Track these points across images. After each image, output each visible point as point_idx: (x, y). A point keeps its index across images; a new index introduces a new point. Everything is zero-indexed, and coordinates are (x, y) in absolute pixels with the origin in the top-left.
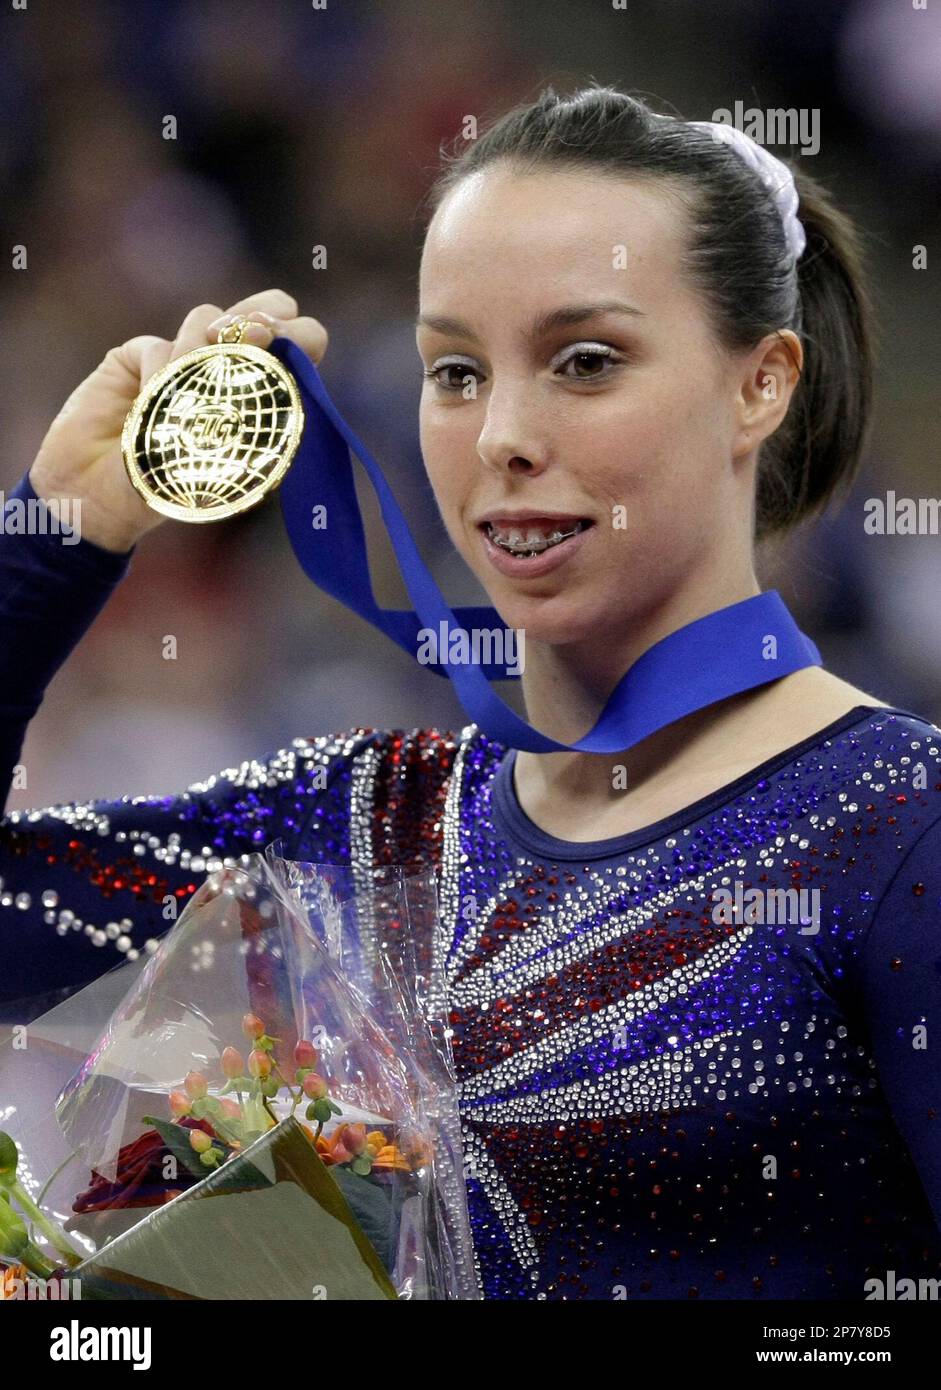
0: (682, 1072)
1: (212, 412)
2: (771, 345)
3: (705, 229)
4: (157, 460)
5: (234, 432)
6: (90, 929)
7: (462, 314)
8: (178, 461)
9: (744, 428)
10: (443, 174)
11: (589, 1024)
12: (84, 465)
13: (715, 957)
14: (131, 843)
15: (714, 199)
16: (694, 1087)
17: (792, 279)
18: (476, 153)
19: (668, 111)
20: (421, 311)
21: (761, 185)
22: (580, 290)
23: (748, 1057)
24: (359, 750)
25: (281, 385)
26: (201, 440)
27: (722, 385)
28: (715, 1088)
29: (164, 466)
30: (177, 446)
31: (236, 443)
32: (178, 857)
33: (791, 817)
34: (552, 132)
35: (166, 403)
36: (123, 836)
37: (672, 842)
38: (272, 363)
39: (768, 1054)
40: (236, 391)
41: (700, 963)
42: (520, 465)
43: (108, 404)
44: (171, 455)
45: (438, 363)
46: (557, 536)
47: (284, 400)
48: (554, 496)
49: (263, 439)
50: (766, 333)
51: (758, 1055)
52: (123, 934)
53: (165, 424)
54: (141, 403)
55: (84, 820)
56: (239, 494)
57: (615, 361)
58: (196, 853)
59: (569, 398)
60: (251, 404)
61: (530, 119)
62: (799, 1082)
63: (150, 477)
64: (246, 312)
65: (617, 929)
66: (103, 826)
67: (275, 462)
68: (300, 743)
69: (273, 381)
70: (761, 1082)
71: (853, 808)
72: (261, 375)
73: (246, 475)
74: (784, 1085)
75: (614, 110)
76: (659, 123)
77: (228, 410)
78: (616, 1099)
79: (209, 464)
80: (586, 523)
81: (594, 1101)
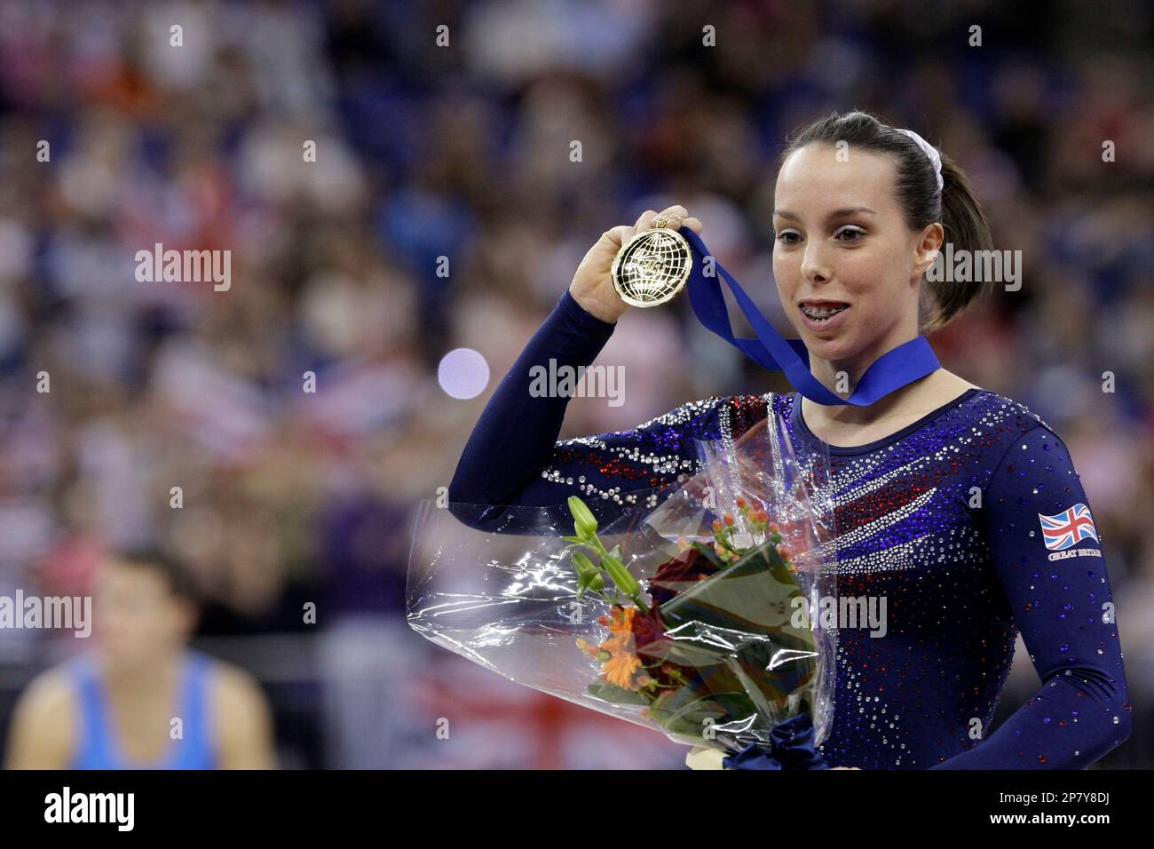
0: (908, 553)
1: (652, 258)
2: (931, 229)
3: (903, 176)
4: (626, 279)
5: (661, 268)
6: (601, 492)
7: (796, 210)
8: (636, 280)
9: (917, 266)
10: (787, 148)
11: (862, 530)
12: (595, 285)
13: (920, 502)
14: (617, 453)
15: (907, 163)
16: (914, 559)
17: (939, 201)
18: (803, 139)
19: (886, 123)
20: (776, 209)
21: (927, 158)
22: (848, 201)
23: (937, 546)
24: (719, 406)
25: (683, 247)
26: (646, 271)
27: (909, 245)
28: (923, 560)
29: (630, 282)
30: (635, 273)
31: (662, 273)
32: (639, 458)
33: (948, 439)
34: (837, 131)
35: (631, 254)
36: (612, 449)
37: (891, 448)
38: (679, 238)
39: (945, 545)
40: (663, 249)
41: (914, 504)
42: (819, 279)
43: (604, 257)
44: (633, 276)
45: (783, 232)
46: (834, 311)
47: (684, 254)
48: (834, 293)
49: (674, 272)
50: (929, 224)
51: (941, 545)
52: (616, 493)
53: (631, 263)
54: (621, 253)
55: (594, 443)
56: (662, 295)
57: (862, 234)
58: (647, 456)
59: (841, 250)
60: (669, 255)
61: (827, 125)
62: (958, 557)
63: (623, 286)
64: (668, 215)
65: (872, 486)
66: (603, 446)
67: (679, 282)
68: (690, 404)
69: (680, 245)
70: (943, 557)
71: (979, 434)
72: (674, 243)
73: (666, 287)
74: (952, 558)
75: (864, 122)
76: (883, 129)
77: (659, 257)
78: (878, 565)
79: (649, 282)
80: (846, 305)
81: (867, 565)
